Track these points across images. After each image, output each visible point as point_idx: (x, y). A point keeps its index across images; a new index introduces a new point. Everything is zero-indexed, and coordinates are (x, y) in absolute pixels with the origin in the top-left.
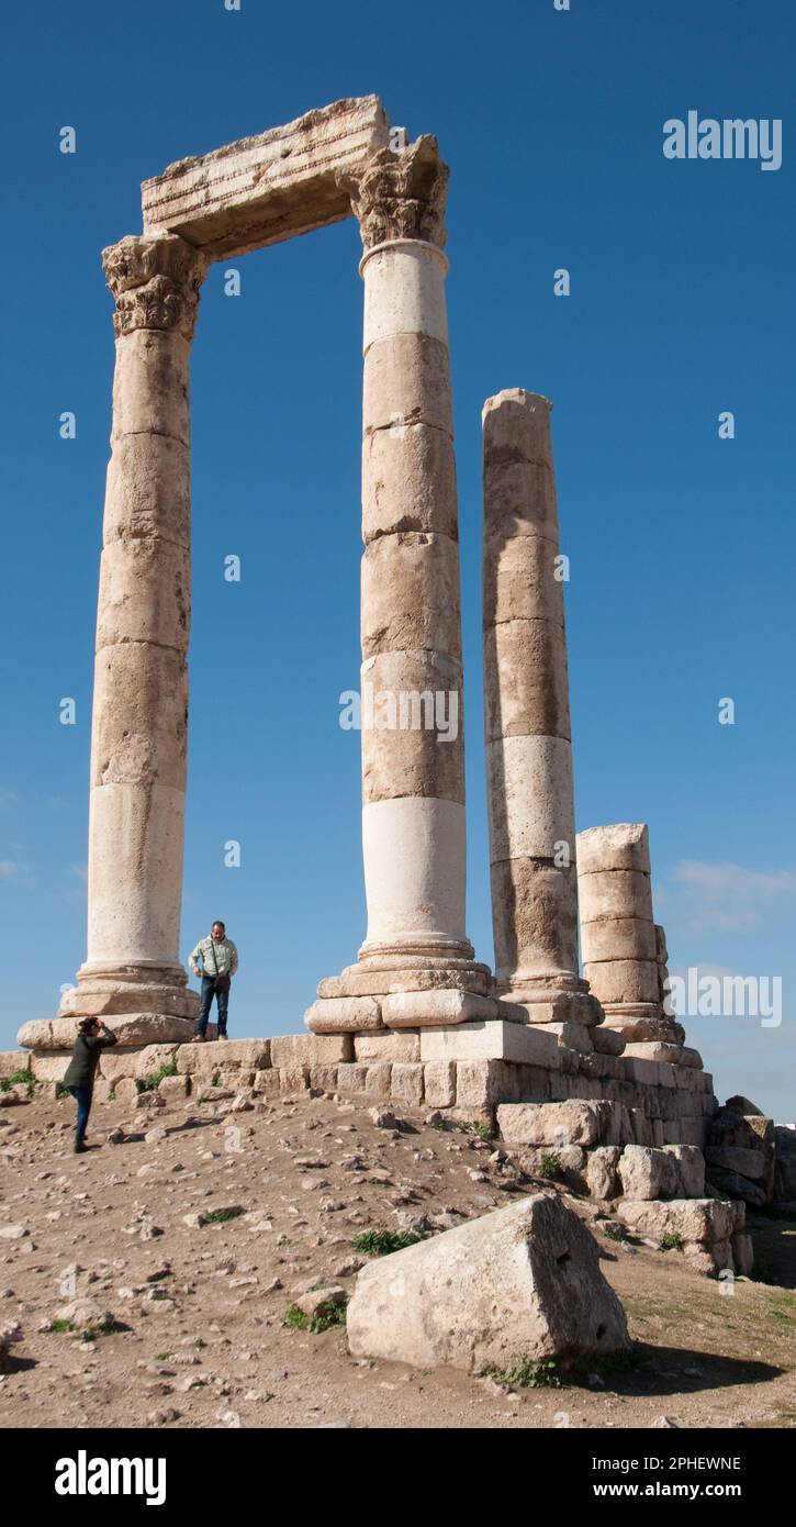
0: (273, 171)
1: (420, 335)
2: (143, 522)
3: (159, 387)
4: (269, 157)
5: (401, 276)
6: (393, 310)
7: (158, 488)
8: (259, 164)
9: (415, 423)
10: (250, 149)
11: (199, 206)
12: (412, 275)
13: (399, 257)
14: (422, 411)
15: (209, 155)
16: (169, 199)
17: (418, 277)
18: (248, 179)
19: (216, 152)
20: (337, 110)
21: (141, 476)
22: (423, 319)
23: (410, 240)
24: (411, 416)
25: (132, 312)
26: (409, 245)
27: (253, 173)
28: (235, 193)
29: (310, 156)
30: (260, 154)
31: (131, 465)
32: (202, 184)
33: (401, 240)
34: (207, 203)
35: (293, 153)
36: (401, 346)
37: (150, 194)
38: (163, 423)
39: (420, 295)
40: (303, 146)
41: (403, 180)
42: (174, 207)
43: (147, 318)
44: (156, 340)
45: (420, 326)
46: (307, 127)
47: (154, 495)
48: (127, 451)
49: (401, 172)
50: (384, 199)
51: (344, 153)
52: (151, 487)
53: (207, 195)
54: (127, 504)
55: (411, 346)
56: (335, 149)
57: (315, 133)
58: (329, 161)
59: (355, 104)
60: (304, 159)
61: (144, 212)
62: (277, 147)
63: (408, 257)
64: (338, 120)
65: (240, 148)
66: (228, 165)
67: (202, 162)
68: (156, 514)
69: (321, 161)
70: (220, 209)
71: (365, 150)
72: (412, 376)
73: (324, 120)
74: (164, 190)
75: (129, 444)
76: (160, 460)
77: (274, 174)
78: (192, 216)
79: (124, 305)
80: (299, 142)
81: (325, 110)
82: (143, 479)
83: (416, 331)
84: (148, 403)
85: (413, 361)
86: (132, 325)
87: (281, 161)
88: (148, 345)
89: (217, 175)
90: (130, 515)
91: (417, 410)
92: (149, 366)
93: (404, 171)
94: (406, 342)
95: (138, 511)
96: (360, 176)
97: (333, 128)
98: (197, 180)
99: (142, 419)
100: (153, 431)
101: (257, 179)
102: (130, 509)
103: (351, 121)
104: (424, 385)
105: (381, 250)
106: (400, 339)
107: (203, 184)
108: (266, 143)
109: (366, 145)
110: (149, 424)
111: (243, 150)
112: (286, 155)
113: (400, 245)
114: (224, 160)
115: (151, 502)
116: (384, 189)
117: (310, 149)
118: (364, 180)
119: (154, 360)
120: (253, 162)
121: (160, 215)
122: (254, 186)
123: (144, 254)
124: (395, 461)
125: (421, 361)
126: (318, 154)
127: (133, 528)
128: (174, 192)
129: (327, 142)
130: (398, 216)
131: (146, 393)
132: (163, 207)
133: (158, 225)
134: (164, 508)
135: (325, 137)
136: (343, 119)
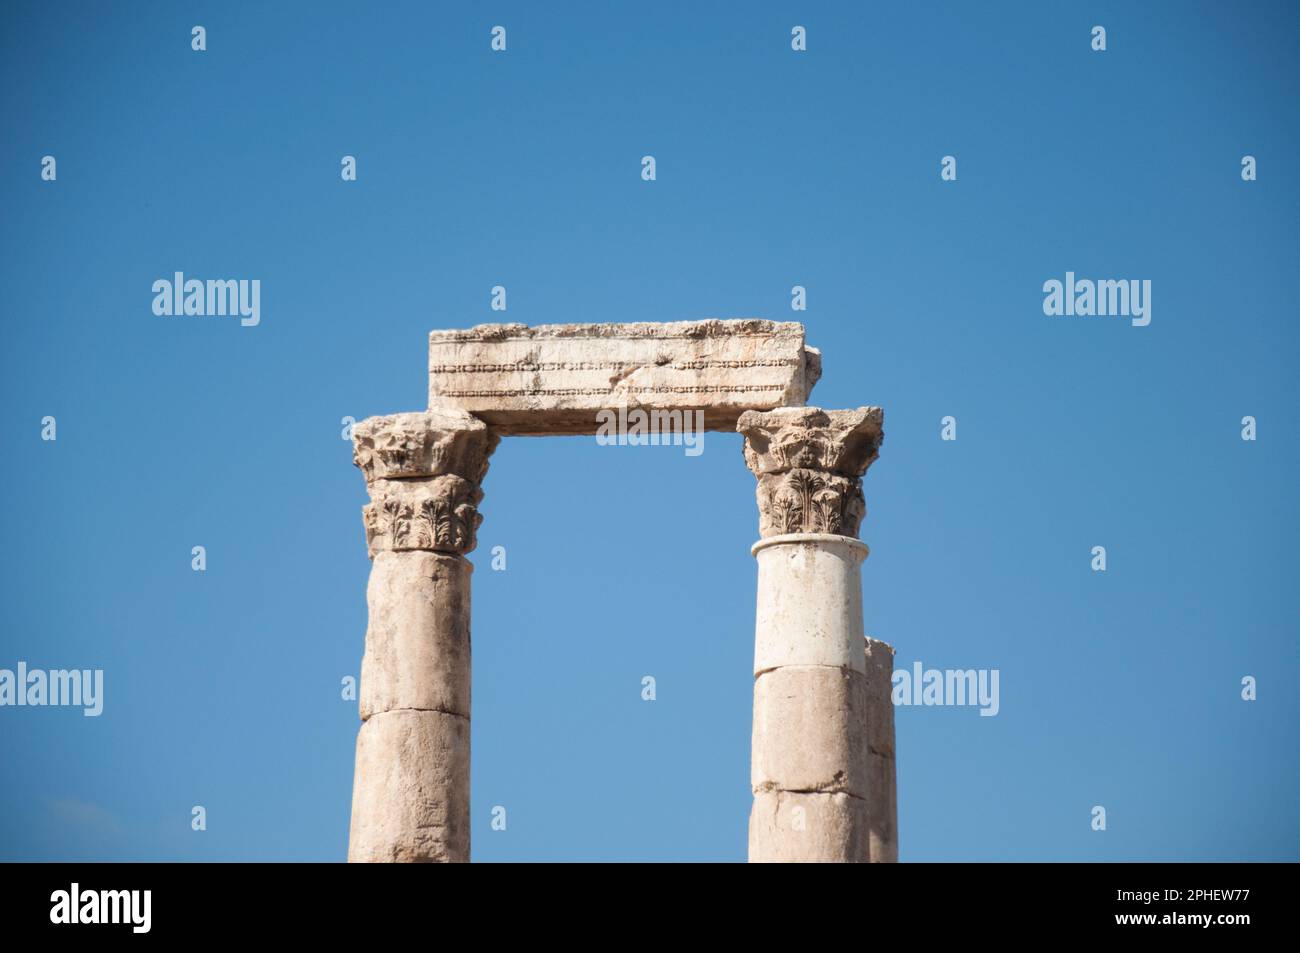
0: (641, 378)
1: (845, 670)
2: (430, 843)
3: (449, 642)
4: (638, 358)
5: (822, 582)
6: (813, 631)
7: (450, 794)
8: (621, 364)
9: (835, 792)
10: (608, 337)
11: (522, 392)
12: (837, 583)
13: (821, 556)
14: (845, 776)
15: (544, 328)
16: (475, 369)
17: (843, 586)
18: (602, 379)
19: (558, 328)
20: (744, 330)
21: (429, 774)
22: (848, 647)
23: (838, 537)
24: (833, 783)
25: (412, 522)
26: (836, 543)
27: (611, 373)
28: (581, 392)
29: (699, 376)
30: (624, 350)
31: (414, 758)
32: (528, 364)
33: (824, 535)
34: (534, 393)
35: (673, 364)
36: (822, 683)
37: (442, 352)
38: (455, 697)
39: (846, 613)
40: (692, 359)
41: (833, 453)
42: (482, 382)
43: (437, 539)
44: (445, 572)
45: (846, 656)
46: (699, 335)
47: (444, 804)
48: (408, 734)
49: (834, 441)
50: (804, 471)
51: (749, 388)
52: (441, 793)
53: (536, 381)
54: (409, 813)
55: (834, 683)
56: (737, 378)
57: (709, 346)
58: (728, 391)
59: (772, 328)
60: (690, 378)
61: (432, 377)
62: (651, 349)
63: (833, 557)
64: (745, 340)
65: (594, 332)
66: (575, 350)
67: (534, 333)
68: (447, 833)
69: (716, 389)
70: (556, 408)
71: (780, 394)
72: (834, 726)
73: (724, 333)
74: (467, 354)
75: (410, 723)
76: (451, 752)
77: (642, 384)
78: (511, 404)
79: (398, 507)
80: (685, 352)
81: (729, 323)
82: (431, 779)
83: (841, 664)
84: (437, 667)
85: (836, 706)
86: (413, 542)
87: (654, 369)
88: (435, 578)
89: (555, 358)
90: (413, 832)
91: (840, 774)
92: (437, 611)
93: (837, 443)
94: (827, 677)
95: (424, 826)
96: (774, 430)
97: (735, 348)
98: (522, 355)
99: (428, 689)
100: (443, 709)
101: (615, 380)
102: (414, 824)
103: (762, 348)
104: (848, 740)
105: (798, 543)
106: (822, 673)
107: (530, 362)
108: (635, 338)
109: (782, 387)
110: (438, 699)
111: (598, 336)
112: (663, 362)
113: (825, 542)
114: (567, 341)
115: (440, 814)
116: (808, 459)
117: (700, 366)
118: (779, 436)
119: (443, 601)
120: (613, 358)
121: (459, 388)
122: (611, 391)
123: (436, 445)
124: (813, 842)
125: (845, 707)
126: (711, 377)
127: (416, 851)
128: (485, 362)
129: (725, 365)
130: (824, 500)
131: (432, 651)
132: (462, 378)
133: (454, 400)
134: (455, 822)
135: (723, 358)
136: (751, 340)
